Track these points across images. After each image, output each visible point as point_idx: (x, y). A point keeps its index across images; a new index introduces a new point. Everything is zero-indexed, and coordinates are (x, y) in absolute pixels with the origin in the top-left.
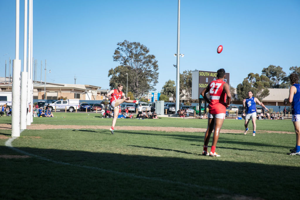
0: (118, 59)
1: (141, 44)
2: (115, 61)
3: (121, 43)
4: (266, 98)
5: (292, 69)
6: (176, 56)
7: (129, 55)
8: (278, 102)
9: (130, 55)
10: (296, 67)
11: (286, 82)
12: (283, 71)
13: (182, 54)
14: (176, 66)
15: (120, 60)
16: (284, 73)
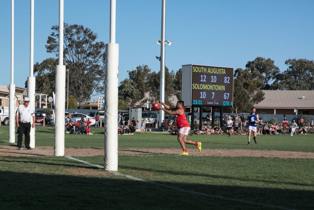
0: (52, 49)
1: (85, 28)
2: (49, 52)
3: (56, 26)
4: (259, 103)
5: (289, 63)
6: (159, 44)
7: (68, 43)
8: (276, 109)
9: (70, 43)
10: (294, 60)
11: (280, 81)
12: (275, 66)
13: (168, 41)
14: (160, 59)
15: (56, 51)
16: (276, 68)
